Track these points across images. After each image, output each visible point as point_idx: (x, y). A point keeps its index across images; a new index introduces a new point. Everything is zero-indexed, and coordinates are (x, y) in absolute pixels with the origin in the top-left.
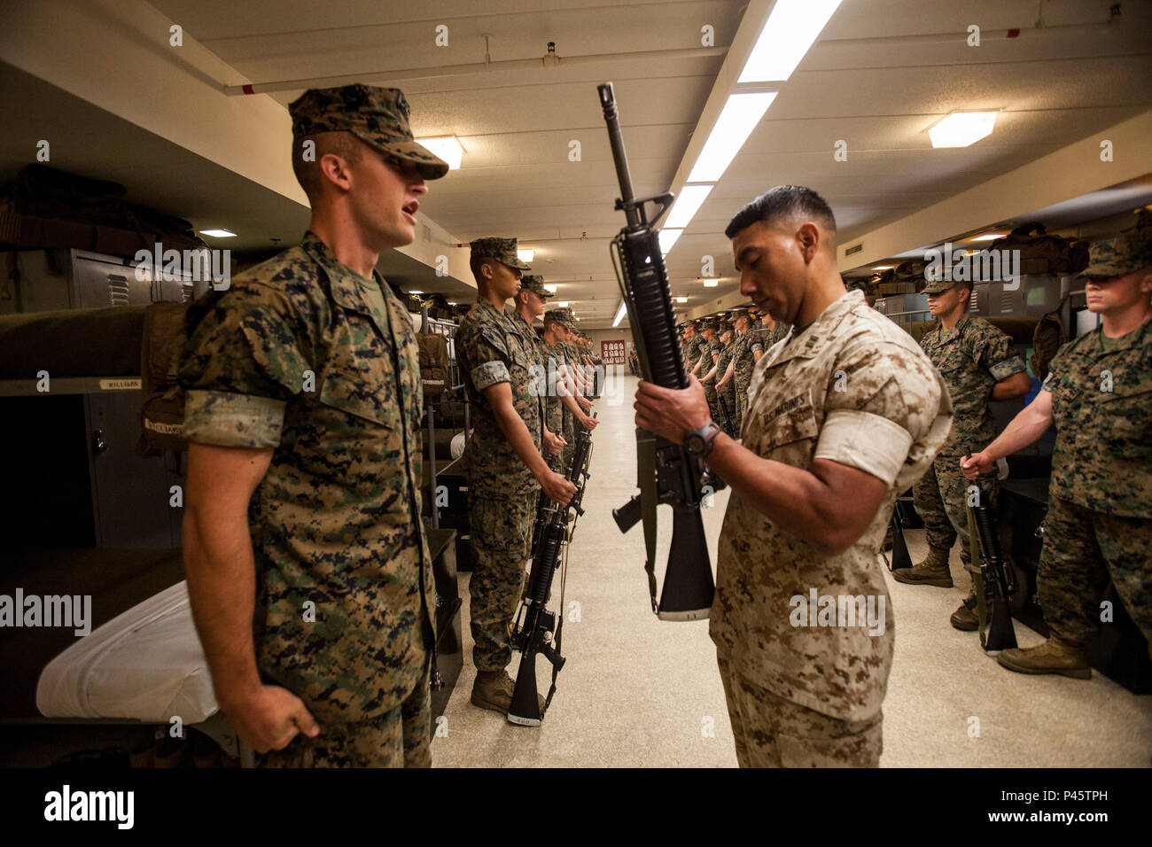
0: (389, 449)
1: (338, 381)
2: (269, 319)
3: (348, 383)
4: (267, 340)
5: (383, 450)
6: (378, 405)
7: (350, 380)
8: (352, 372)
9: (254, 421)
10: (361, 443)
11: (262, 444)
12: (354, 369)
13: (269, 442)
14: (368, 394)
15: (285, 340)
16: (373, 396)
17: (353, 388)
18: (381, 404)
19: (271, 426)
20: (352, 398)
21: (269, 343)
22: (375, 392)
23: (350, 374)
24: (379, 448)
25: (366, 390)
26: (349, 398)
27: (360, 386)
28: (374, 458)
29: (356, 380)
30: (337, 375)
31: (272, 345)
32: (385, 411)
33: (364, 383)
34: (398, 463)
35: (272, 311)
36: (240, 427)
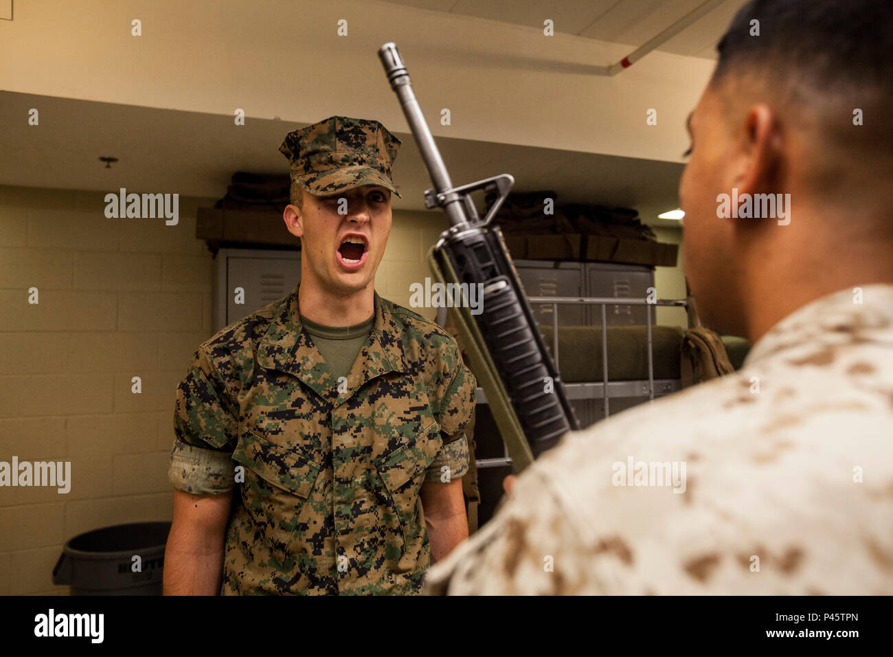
0: (300, 520)
1: (249, 440)
2: (196, 380)
3: (256, 443)
4: (189, 399)
5: (293, 520)
6: (284, 470)
7: (258, 441)
8: (259, 433)
9: (194, 470)
10: (273, 507)
11: (198, 491)
12: (261, 430)
13: (205, 489)
14: (273, 457)
15: (206, 398)
16: (279, 461)
17: (259, 449)
18: (288, 469)
19: (211, 475)
20: (258, 459)
21: (191, 402)
22: (282, 456)
23: (257, 435)
24: (288, 516)
25: (272, 452)
26: (255, 459)
27: (265, 448)
28: (284, 527)
29: (262, 441)
30: (249, 435)
31: (193, 404)
32: (293, 477)
33: (271, 445)
34: (304, 539)
35: (201, 372)
36: (184, 474)
